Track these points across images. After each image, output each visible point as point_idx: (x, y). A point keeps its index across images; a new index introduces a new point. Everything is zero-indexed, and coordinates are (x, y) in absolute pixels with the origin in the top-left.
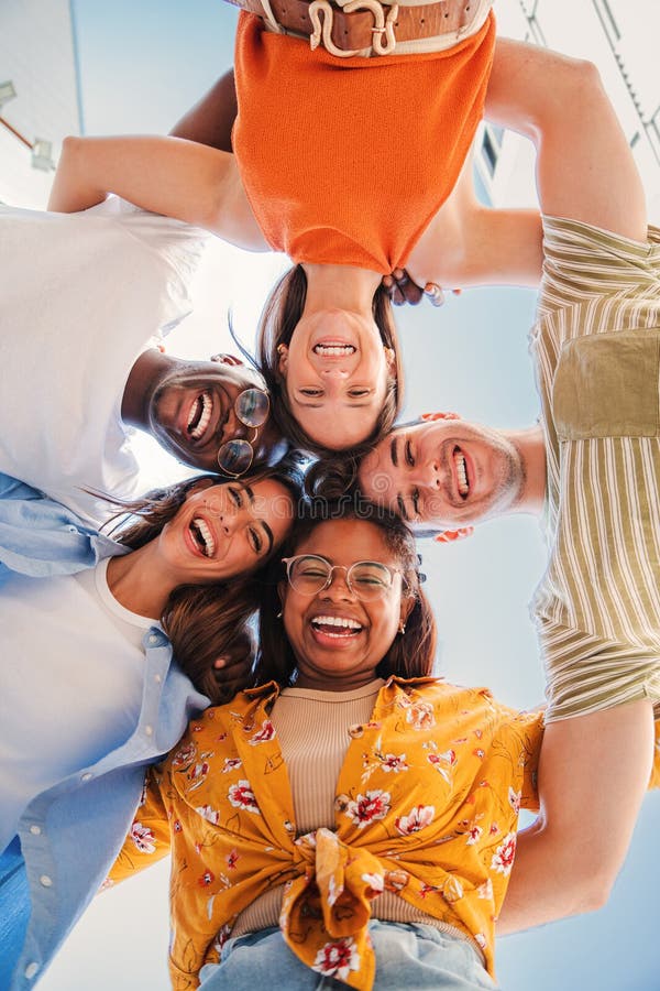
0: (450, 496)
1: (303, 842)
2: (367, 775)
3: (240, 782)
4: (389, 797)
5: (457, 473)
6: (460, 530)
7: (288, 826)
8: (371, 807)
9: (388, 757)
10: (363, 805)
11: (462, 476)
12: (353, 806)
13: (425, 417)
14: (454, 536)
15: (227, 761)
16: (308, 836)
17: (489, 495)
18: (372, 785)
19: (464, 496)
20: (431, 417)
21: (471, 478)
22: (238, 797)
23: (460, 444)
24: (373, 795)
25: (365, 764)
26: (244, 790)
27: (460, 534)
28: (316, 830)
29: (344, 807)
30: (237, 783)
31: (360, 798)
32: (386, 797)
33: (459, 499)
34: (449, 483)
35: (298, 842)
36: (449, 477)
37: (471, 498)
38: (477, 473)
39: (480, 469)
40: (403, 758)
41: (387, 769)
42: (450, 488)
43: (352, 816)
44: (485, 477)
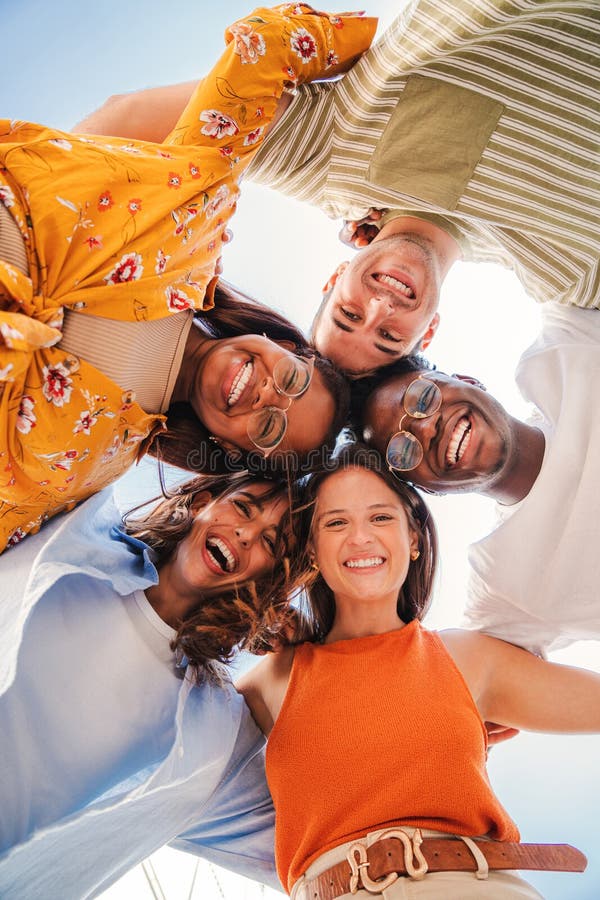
0: (406, 306)
1: (59, 315)
2: (87, 395)
3: (142, 268)
4: (57, 405)
5: (394, 288)
6: (431, 325)
7: (80, 305)
8: (57, 386)
9: (94, 420)
10: (63, 380)
11: (399, 285)
12: (65, 373)
13: (326, 289)
14: (431, 333)
15: (168, 257)
16: (61, 322)
17: (427, 277)
18: (75, 395)
19: (412, 296)
20: (330, 286)
21: (405, 280)
22: (130, 263)
23: (372, 271)
24: (67, 392)
25: (97, 397)
26: (133, 270)
27: (433, 328)
28: (62, 331)
29: (67, 365)
30: (142, 264)
31: (69, 380)
32: (59, 403)
33: (412, 302)
34: (396, 298)
35: (61, 310)
36: (393, 296)
37: (418, 291)
38: (405, 272)
39: (404, 268)
40: (87, 432)
41: (84, 415)
42: (401, 301)
43: (57, 367)
44: (413, 269)
